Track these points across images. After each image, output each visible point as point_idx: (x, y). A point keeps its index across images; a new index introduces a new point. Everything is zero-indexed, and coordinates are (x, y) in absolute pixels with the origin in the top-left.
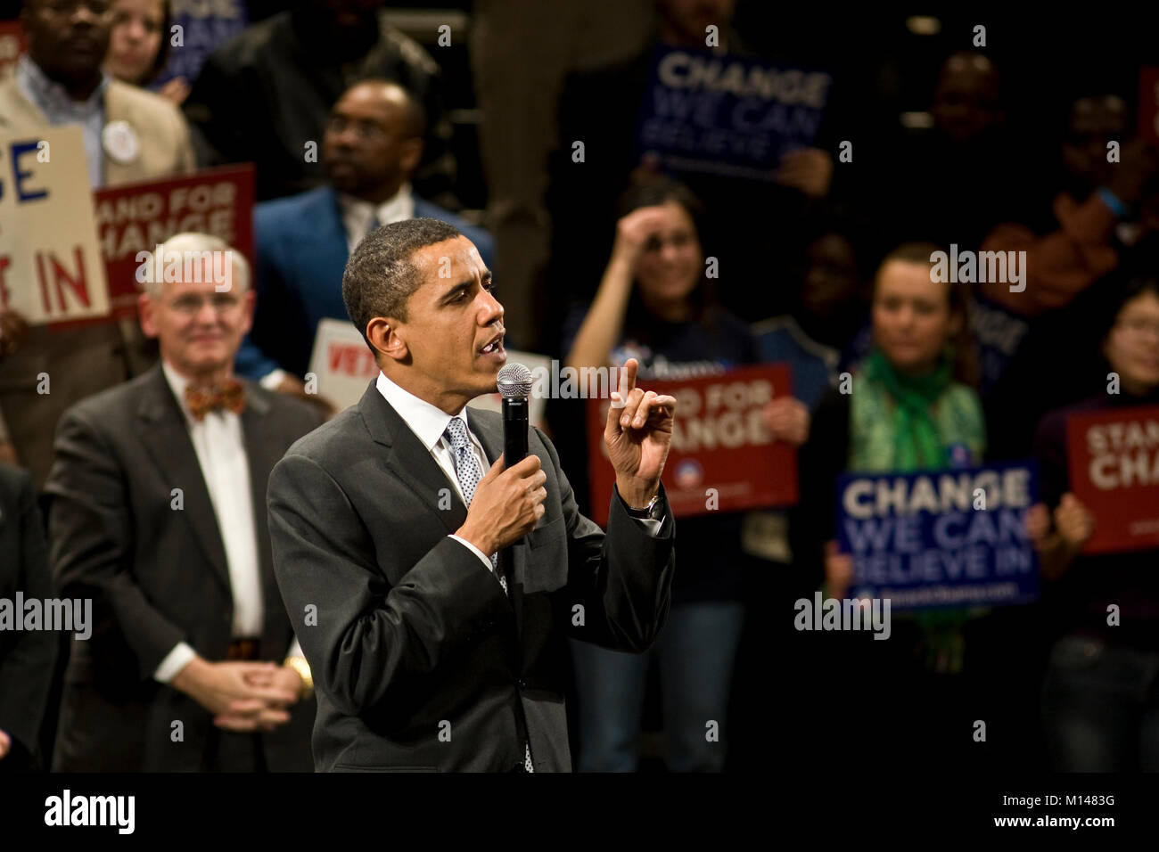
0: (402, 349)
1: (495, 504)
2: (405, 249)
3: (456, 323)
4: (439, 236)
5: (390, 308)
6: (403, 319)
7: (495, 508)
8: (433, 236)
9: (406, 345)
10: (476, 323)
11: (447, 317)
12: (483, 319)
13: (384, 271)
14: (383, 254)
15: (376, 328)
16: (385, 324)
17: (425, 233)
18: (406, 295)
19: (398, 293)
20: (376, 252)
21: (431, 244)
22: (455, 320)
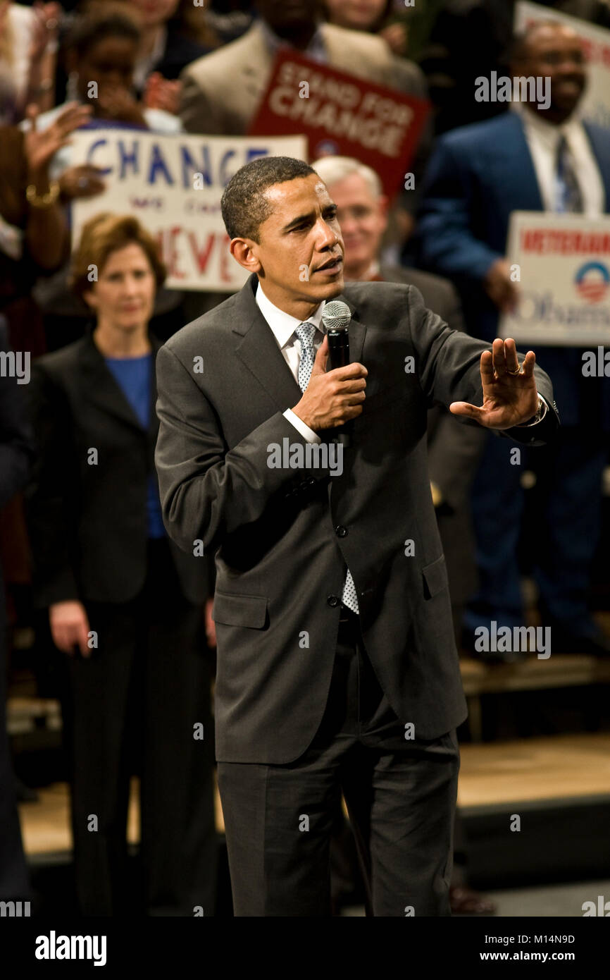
0: (256, 265)
1: (315, 395)
2: (261, 185)
3: (295, 248)
4: (289, 176)
5: (247, 232)
6: (257, 240)
7: (315, 398)
8: (284, 175)
9: (260, 262)
10: (313, 248)
11: (289, 242)
12: (319, 246)
13: (244, 201)
14: (245, 186)
15: (237, 245)
16: (243, 243)
17: (280, 172)
18: (259, 222)
19: (252, 220)
20: (241, 184)
21: (282, 182)
22: (295, 245)
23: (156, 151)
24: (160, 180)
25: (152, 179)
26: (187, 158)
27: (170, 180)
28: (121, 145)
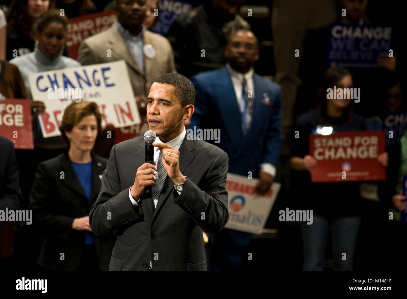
23: (64, 76)
24: (69, 86)
25: (66, 87)
26: (78, 76)
27: (73, 87)
28: (49, 77)
